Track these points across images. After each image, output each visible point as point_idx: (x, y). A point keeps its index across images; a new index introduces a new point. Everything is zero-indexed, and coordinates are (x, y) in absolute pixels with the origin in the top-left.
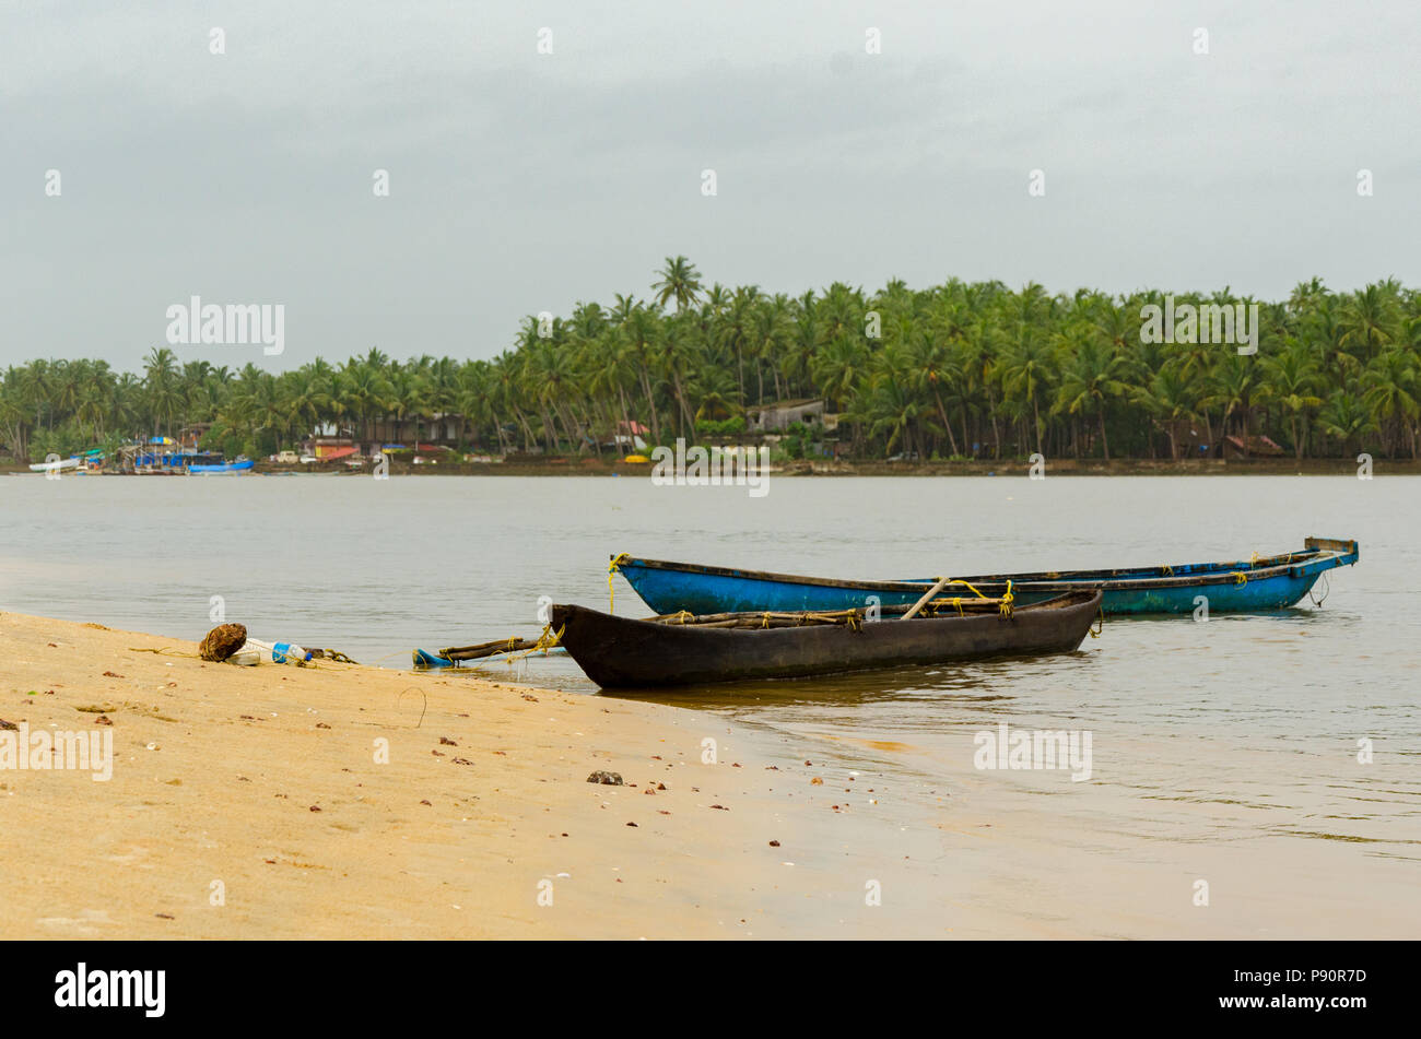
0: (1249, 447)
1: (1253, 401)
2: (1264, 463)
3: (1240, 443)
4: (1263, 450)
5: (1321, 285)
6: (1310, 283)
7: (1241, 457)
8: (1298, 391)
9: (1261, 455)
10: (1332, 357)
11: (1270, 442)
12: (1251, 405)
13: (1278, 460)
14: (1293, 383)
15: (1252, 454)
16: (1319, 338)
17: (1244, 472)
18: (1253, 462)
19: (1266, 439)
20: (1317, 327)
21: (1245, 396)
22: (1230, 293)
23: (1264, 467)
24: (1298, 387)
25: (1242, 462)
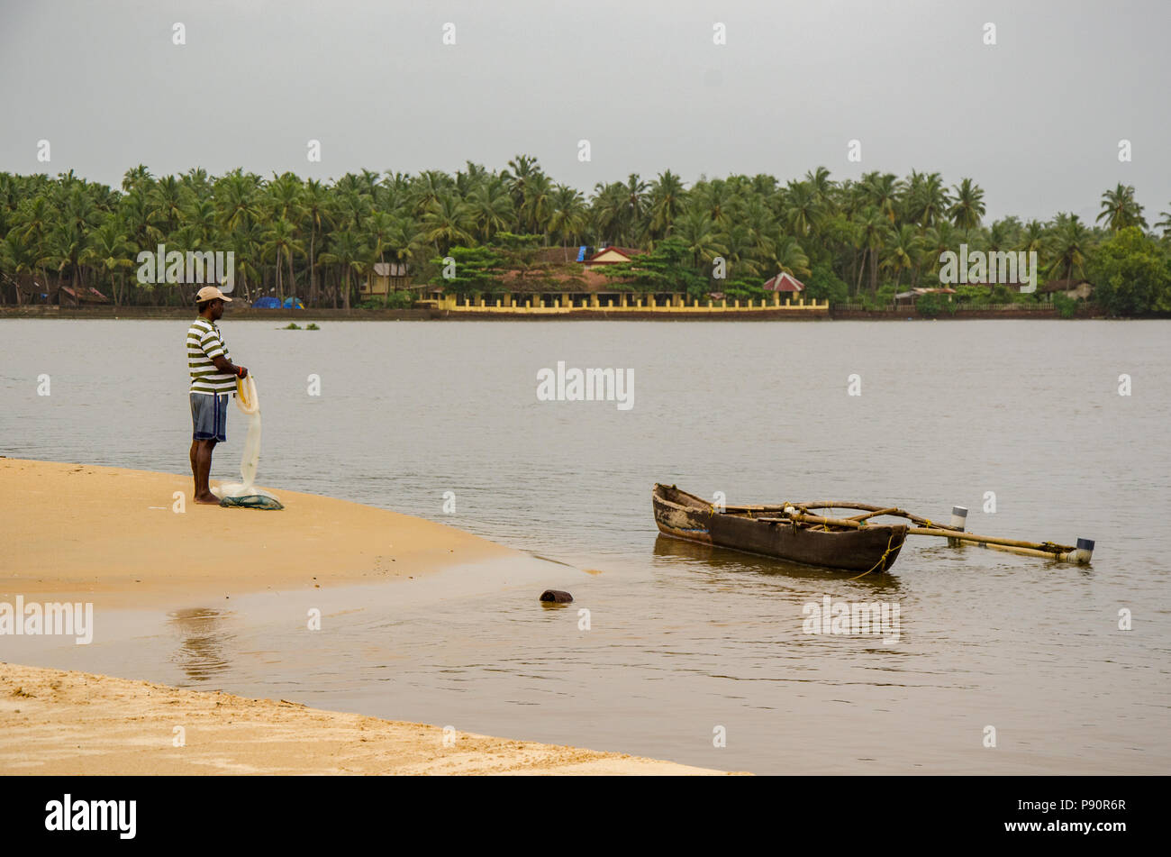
0: (79, 295)
1: (81, 261)
2: (89, 308)
3: (73, 293)
4: (91, 298)
5: (146, 171)
6: (138, 168)
7: (73, 303)
8: (115, 255)
9: (90, 303)
10: (143, 229)
11: (97, 292)
12: (79, 263)
13: (100, 306)
14: (110, 248)
15: (81, 301)
16: (132, 215)
17: (73, 317)
18: (80, 308)
19: (94, 290)
20: (130, 206)
21: (74, 257)
22: (74, 175)
23: (89, 311)
24: (114, 252)
25: (73, 308)
